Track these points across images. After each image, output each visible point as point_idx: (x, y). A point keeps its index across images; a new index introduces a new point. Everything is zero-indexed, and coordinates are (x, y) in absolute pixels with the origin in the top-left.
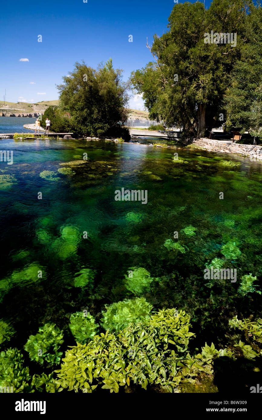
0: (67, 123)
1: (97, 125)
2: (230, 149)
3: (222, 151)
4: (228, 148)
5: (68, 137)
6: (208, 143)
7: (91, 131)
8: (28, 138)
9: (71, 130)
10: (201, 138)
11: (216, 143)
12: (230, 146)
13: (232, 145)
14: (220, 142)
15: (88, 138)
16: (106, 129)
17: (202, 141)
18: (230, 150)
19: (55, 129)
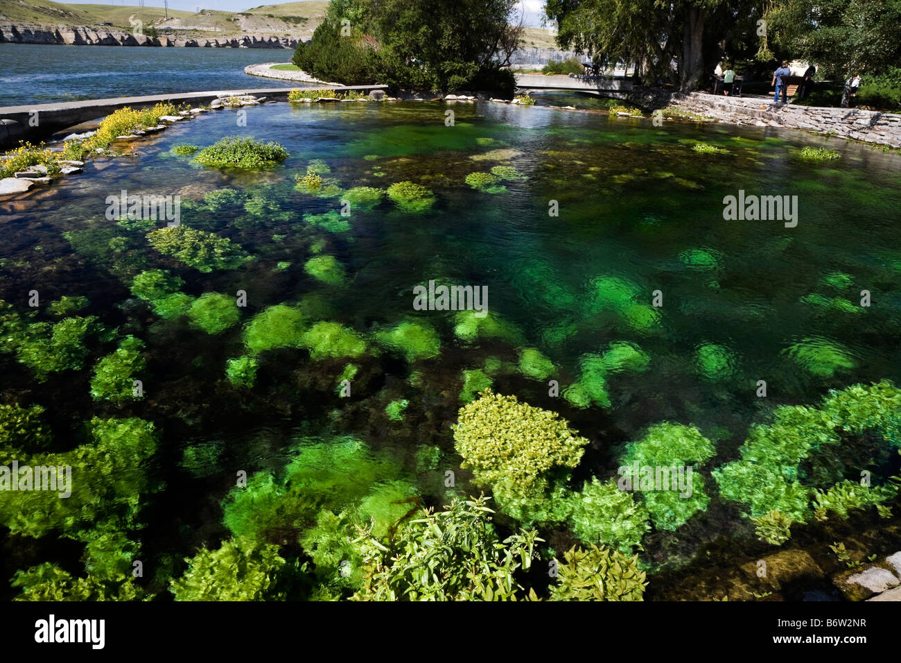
0: (375, 61)
1: (447, 66)
2: (779, 118)
3: (759, 124)
4: (775, 115)
5: (378, 96)
6: (716, 103)
7: (433, 79)
8: (322, 100)
9: (385, 78)
10: (693, 93)
11: (738, 103)
12: (780, 111)
13: (786, 109)
14: (748, 101)
15: (449, 97)
16: (471, 74)
17: (698, 101)
18: (779, 120)
19: (346, 75)
